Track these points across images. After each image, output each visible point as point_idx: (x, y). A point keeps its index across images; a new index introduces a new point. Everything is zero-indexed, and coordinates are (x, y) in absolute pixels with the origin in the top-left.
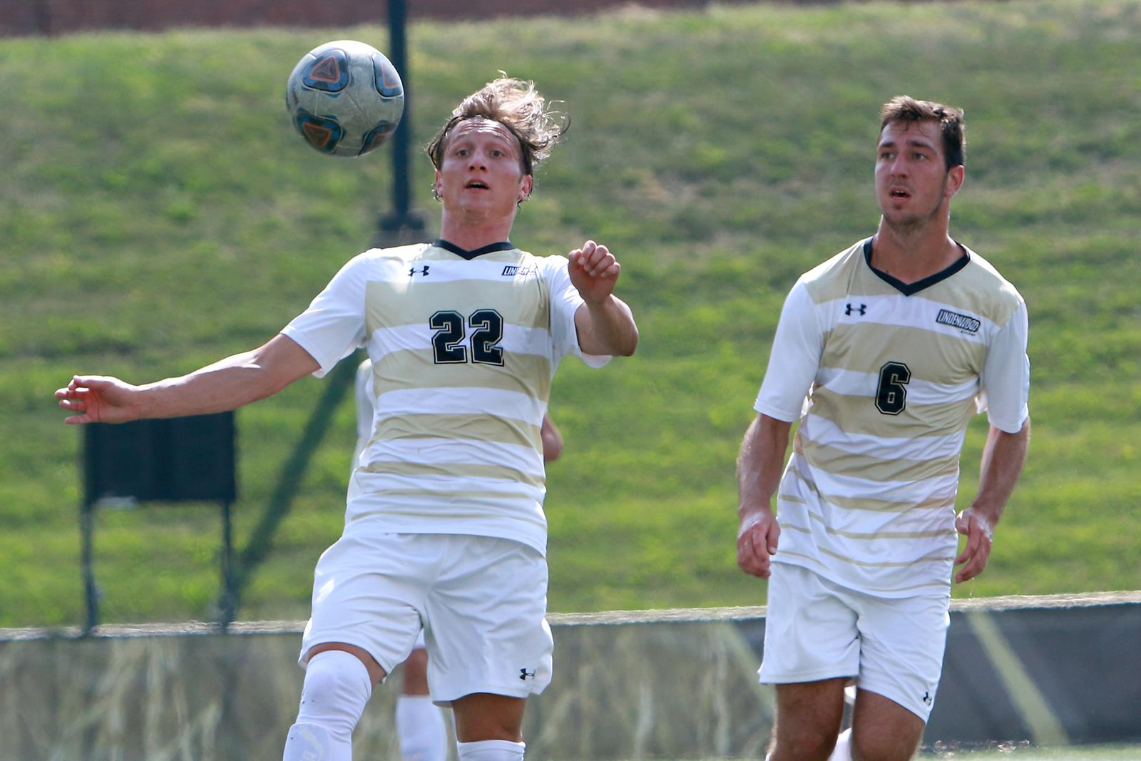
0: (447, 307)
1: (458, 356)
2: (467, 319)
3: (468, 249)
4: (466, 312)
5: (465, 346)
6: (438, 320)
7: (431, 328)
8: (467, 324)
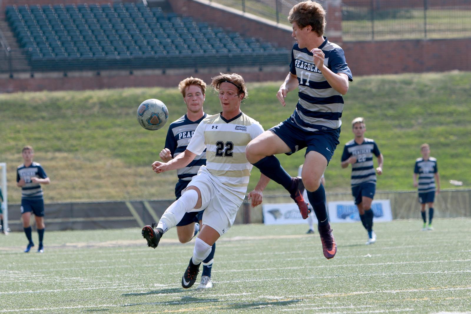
1: (221, 155)
2: (225, 144)
3: (228, 119)
4: (225, 142)
5: (223, 152)
6: (218, 144)
7: (216, 146)
8: (225, 145)
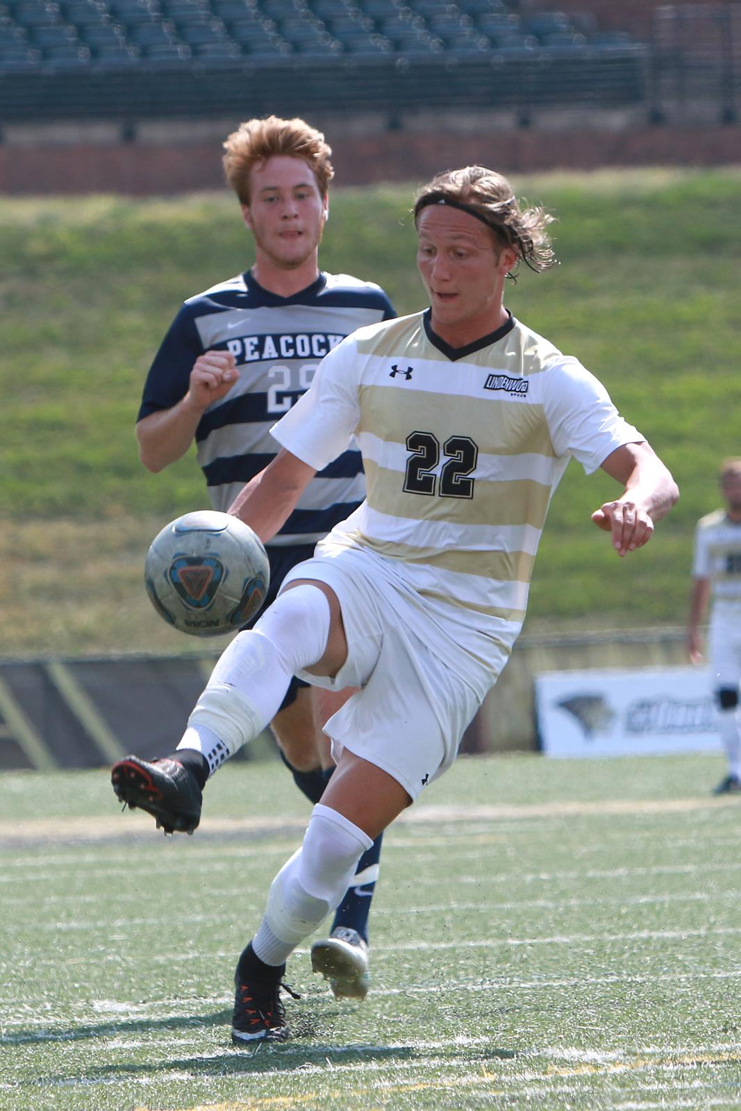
0: (423, 427)
1: (425, 486)
2: (441, 445)
3: (455, 346)
4: (442, 438)
5: (436, 475)
6: (415, 441)
7: (408, 450)
8: (442, 450)
